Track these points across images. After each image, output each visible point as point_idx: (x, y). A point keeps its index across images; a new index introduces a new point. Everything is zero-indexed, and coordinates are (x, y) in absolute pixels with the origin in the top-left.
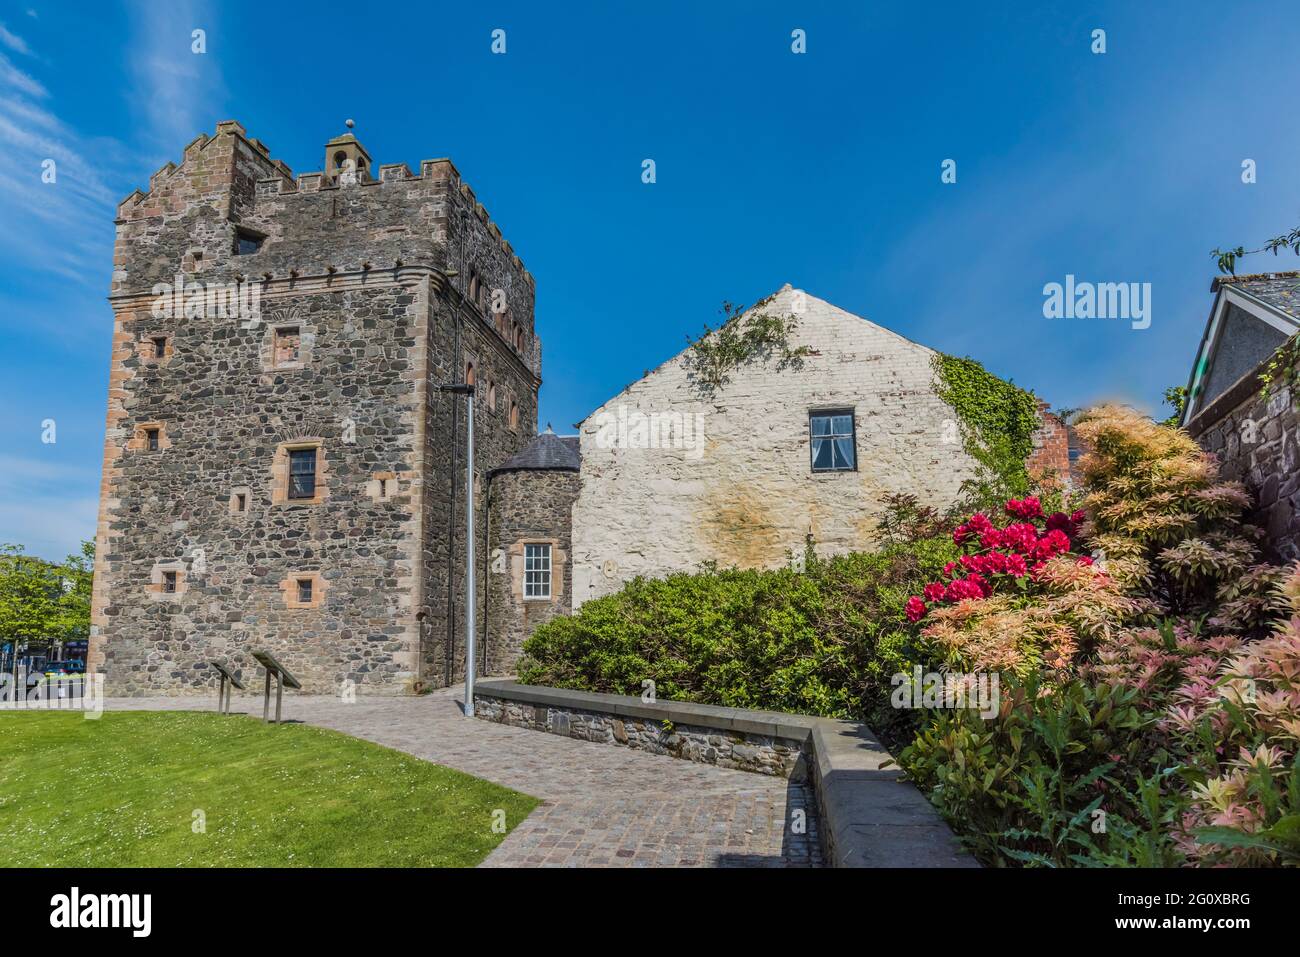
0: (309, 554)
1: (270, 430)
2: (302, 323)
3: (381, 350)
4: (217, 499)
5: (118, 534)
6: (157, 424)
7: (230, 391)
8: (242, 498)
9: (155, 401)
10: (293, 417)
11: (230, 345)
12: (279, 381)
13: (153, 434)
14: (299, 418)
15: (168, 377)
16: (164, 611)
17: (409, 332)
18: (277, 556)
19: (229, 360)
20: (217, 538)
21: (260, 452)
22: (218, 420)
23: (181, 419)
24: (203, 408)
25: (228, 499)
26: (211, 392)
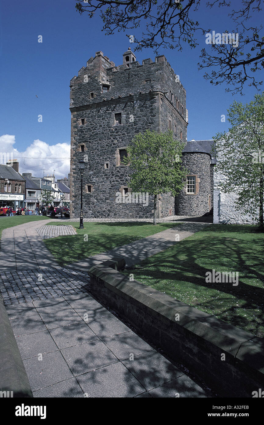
0: (127, 180)
1: (114, 144)
2: (122, 112)
3: (145, 118)
4: (101, 165)
5: (75, 175)
6: (84, 144)
7: (103, 133)
8: (107, 165)
9: (83, 137)
10: (121, 140)
11: (102, 119)
12: (116, 129)
13: (83, 147)
14: (122, 140)
15: (86, 130)
16: (88, 197)
17: (154, 112)
18: (117, 181)
19: (102, 124)
20: (101, 176)
21: (112, 151)
22: (100, 142)
23: (90, 142)
24: (95, 139)
25: (103, 165)
26: (97, 134)
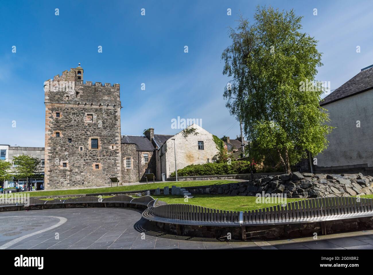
0: (98, 159)
1: (87, 135)
2: (94, 114)
3: (111, 121)
4: (76, 148)
5: (50, 155)
6: (59, 131)
7: (77, 126)
8: (81, 148)
9: (58, 126)
10: (92, 132)
11: (77, 116)
12: (89, 125)
13: (58, 134)
14: (94, 133)
15: (61, 121)
16: (64, 171)
17: (117, 118)
18: (91, 160)
19: (76, 119)
20: (76, 156)
21: (85, 139)
22: (75, 132)
23: (65, 131)
24: (71, 129)
25: (78, 148)
26: (73, 126)
